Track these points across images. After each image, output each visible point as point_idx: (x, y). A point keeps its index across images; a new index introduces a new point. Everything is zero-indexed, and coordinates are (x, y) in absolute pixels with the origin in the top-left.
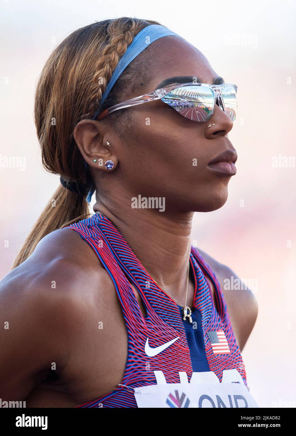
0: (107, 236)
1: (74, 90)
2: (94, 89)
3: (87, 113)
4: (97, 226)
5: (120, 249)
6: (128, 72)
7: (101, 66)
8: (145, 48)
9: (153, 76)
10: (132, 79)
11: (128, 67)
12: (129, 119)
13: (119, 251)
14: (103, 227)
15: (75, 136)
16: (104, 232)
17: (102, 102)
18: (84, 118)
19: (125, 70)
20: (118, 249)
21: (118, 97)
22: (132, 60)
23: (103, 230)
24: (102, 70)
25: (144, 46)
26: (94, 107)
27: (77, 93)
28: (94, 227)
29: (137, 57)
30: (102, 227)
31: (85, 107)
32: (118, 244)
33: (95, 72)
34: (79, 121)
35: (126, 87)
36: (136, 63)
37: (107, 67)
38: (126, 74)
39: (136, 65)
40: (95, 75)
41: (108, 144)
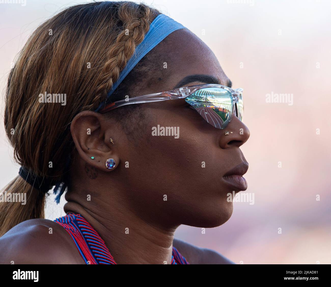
0: (84, 233)
1: (79, 76)
2: (104, 79)
3: (90, 104)
4: (73, 223)
5: (97, 248)
6: (144, 64)
7: (115, 54)
8: (162, 40)
9: (173, 71)
10: (148, 72)
11: (143, 59)
13: (95, 250)
14: (80, 222)
15: (72, 127)
16: (80, 228)
17: (111, 93)
18: (86, 109)
19: (141, 61)
20: (94, 247)
21: (130, 90)
22: (149, 51)
23: (80, 226)
24: (116, 58)
25: (162, 37)
26: (100, 98)
27: (82, 81)
28: (70, 223)
29: (154, 48)
30: (78, 222)
31: (88, 98)
32: (95, 241)
33: (105, 60)
34: (78, 112)
35: (141, 81)
36: (154, 55)
37: (121, 57)
38: (142, 65)
39: (154, 57)
40: (107, 63)
41: (112, 141)
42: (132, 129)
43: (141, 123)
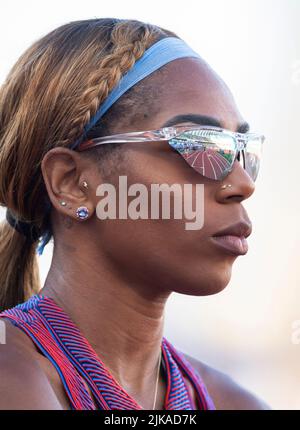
2: (81, 111)
3: (64, 140)
6: (130, 97)
7: (96, 82)
10: (133, 106)
11: (130, 90)
12: (121, 158)
15: (43, 166)
17: (88, 130)
18: (59, 145)
19: (125, 93)
24: (96, 87)
26: (76, 134)
31: (63, 132)
33: (85, 88)
34: (52, 147)
35: (124, 116)
36: (143, 87)
37: (103, 85)
39: (142, 89)
40: (86, 92)
41: (86, 185)
42: (109, 172)
43: (119, 167)
